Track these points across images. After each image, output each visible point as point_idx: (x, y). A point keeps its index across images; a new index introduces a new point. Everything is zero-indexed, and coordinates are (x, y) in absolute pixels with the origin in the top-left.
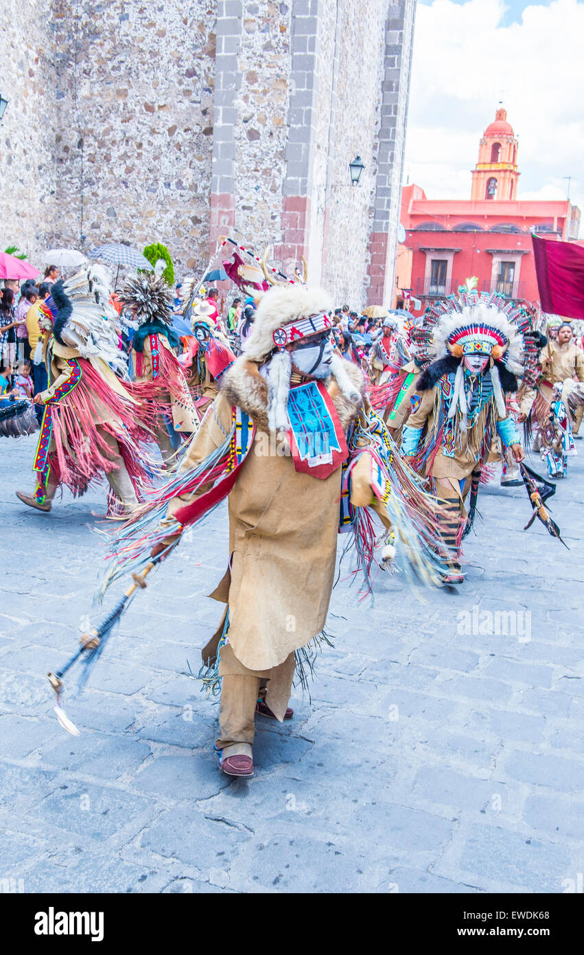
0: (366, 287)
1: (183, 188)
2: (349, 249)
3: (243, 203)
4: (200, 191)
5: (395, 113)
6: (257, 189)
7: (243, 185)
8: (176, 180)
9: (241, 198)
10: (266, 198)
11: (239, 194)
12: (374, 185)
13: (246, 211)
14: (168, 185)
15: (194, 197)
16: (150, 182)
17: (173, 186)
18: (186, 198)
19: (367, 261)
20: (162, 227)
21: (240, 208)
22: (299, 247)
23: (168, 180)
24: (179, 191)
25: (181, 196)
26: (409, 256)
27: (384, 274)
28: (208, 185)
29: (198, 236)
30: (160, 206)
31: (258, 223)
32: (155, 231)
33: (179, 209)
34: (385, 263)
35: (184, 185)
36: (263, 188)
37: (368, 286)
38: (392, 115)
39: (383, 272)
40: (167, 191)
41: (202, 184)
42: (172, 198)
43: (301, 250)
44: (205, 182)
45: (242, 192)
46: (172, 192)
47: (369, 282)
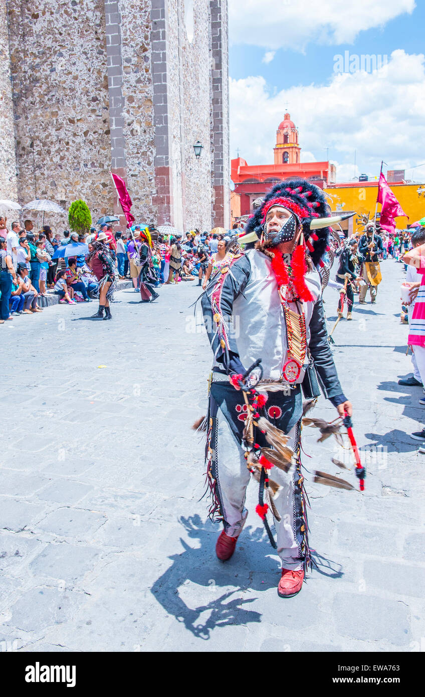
0: (213, 217)
1: (96, 167)
2: (201, 196)
3: (131, 173)
4: (106, 167)
5: (222, 117)
6: (139, 164)
7: (130, 162)
8: (91, 162)
9: (130, 170)
10: (146, 169)
11: (128, 167)
12: (213, 159)
13: (133, 177)
14: (86, 165)
15: (102, 172)
16: (75, 164)
17: (89, 166)
18: (97, 173)
19: (212, 202)
20: (85, 190)
21: (130, 176)
22: (167, 196)
23: (86, 163)
24: (93, 169)
25: (95, 171)
26: (238, 199)
27: (223, 210)
28: (110, 163)
29: (107, 194)
30: (82, 178)
31: (141, 184)
32: (80, 193)
33: (94, 179)
34: (223, 203)
35: (95, 165)
36: (143, 163)
37: (215, 217)
38: (220, 118)
39: (223, 208)
40: (86, 169)
41: (107, 164)
42: (89, 173)
43: (168, 198)
44: (108, 162)
45: (130, 167)
46: (89, 169)
47: (215, 214)
